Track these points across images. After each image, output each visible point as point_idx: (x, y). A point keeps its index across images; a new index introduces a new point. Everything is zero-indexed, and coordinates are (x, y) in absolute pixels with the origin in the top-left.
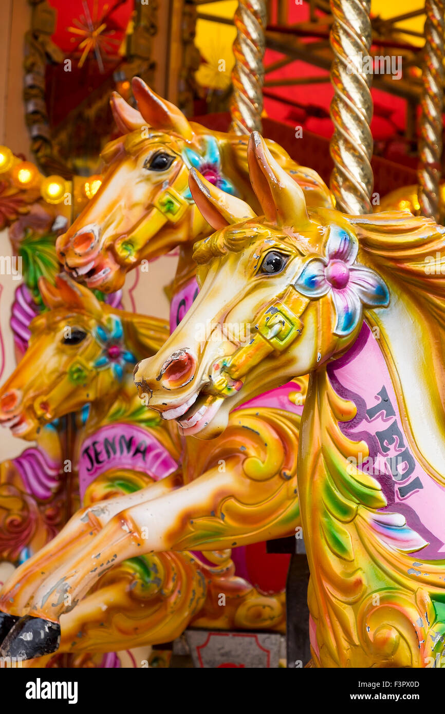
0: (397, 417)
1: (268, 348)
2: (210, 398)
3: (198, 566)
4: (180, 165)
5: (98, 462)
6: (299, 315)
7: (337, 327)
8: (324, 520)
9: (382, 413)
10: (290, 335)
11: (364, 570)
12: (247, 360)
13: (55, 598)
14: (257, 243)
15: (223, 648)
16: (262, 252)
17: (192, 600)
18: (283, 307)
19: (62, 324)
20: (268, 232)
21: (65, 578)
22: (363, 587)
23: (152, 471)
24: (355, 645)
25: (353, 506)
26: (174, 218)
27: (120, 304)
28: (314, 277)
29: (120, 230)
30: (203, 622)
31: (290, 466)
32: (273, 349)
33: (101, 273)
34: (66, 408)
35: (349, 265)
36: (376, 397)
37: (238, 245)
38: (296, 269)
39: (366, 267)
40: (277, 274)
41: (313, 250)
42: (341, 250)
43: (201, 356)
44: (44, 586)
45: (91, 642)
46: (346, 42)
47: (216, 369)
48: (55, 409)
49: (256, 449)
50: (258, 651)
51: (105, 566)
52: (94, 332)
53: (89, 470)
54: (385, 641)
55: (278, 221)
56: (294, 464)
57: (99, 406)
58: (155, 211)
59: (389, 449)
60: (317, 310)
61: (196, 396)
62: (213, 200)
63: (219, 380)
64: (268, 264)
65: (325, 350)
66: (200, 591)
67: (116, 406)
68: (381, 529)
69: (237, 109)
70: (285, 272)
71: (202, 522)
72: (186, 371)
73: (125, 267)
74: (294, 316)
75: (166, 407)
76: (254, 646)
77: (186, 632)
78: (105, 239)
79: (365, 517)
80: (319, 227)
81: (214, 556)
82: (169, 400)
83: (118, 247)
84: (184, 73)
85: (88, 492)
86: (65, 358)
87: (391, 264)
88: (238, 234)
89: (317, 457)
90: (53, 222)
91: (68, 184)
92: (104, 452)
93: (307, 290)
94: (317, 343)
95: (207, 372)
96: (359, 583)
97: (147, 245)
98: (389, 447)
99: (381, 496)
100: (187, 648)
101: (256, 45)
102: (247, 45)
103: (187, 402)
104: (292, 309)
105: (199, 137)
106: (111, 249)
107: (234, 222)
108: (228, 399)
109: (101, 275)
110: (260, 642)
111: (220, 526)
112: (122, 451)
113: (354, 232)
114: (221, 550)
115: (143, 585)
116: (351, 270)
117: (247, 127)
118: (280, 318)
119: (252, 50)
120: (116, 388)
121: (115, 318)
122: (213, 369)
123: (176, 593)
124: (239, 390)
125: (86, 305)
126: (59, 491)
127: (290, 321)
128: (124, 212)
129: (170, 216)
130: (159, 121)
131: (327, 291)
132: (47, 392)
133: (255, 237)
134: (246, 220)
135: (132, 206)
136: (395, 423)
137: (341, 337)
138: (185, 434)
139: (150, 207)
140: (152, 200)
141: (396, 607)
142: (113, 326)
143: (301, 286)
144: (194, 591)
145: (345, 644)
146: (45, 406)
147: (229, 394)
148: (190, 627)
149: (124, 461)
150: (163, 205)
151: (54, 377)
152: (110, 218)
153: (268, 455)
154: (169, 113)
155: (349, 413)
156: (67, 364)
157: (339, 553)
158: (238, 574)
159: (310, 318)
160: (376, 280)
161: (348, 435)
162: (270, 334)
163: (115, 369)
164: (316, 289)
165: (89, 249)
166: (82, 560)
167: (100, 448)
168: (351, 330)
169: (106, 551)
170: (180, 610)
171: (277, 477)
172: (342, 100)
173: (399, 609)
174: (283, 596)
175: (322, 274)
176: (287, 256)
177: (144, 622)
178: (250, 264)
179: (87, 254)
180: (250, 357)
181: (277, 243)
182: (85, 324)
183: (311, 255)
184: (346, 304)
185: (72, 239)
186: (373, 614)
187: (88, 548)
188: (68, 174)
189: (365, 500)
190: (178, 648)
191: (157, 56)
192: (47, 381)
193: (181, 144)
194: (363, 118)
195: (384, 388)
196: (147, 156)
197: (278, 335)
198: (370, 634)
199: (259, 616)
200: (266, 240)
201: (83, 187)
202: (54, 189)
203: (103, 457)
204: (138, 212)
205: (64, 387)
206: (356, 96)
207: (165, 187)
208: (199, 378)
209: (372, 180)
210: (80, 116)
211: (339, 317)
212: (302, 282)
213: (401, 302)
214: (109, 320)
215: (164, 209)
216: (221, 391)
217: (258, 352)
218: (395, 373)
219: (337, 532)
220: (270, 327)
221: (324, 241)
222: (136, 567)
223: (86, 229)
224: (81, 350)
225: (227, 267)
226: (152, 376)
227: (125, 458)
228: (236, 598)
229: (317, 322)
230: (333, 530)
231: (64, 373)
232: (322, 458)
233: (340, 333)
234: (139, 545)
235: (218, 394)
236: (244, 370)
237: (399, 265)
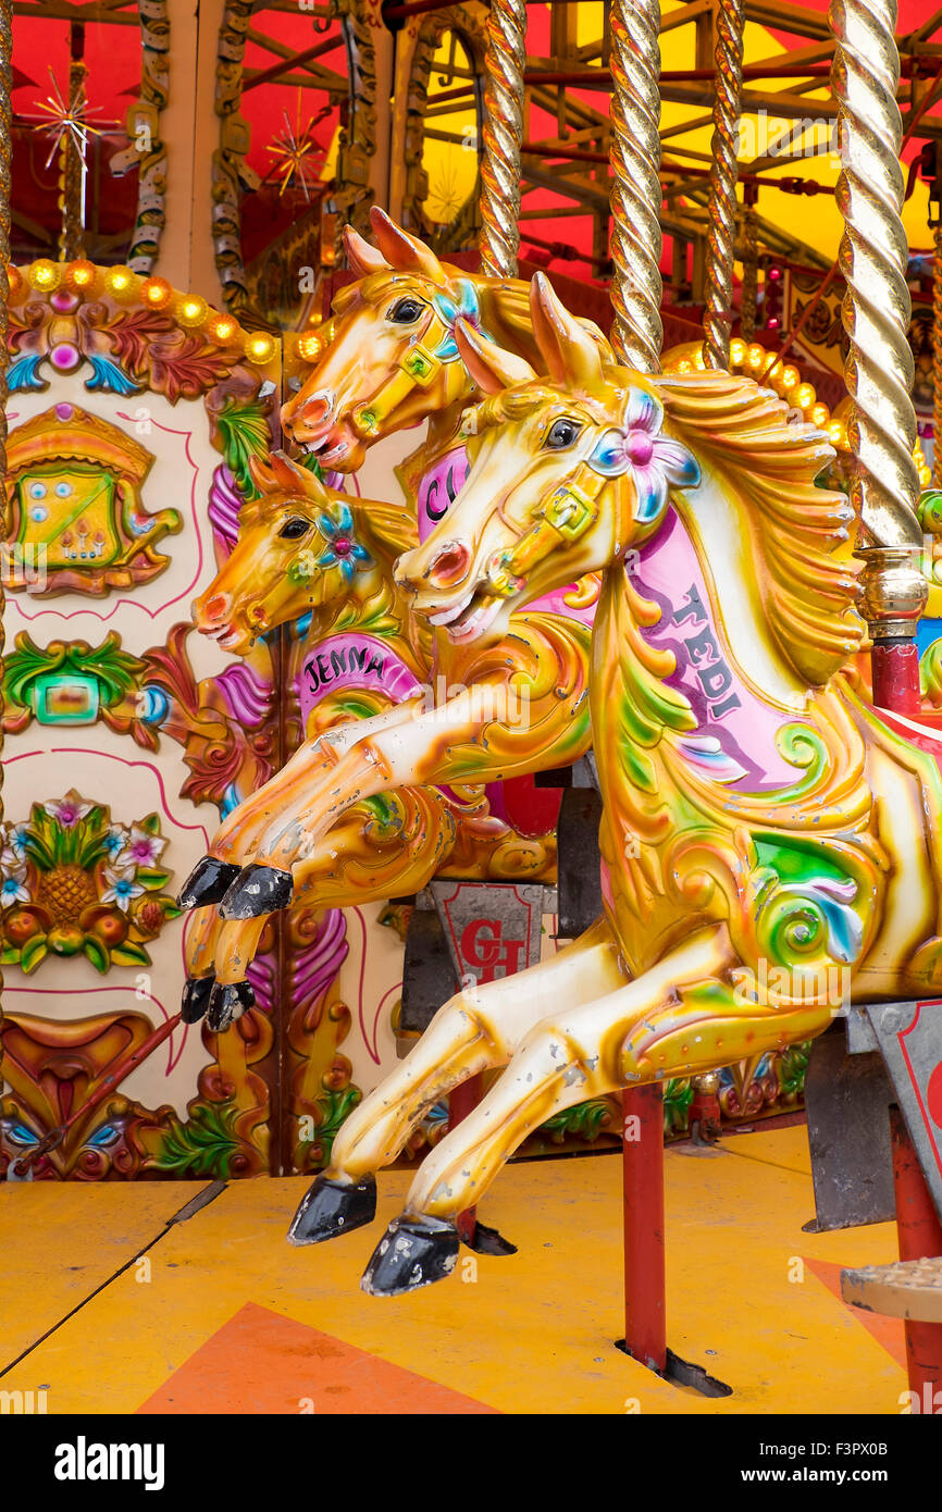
0: (709, 621)
1: (557, 538)
2: (487, 599)
3: (446, 805)
4: (430, 315)
5: (324, 680)
6: (594, 497)
7: (639, 511)
8: (622, 745)
9: (692, 617)
10: (583, 523)
11: (670, 805)
12: (531, 552)
13: (286, 843)
14: (543, 410)
15: (475, 901)
16: (548, 421)
17: (439, 844)
18: (575, 488)
19: (280, 513)
20: (556, 396)
21: (299, 819)
22: (670, 826)
23: (390, 691)
24: (660, 895)
25: (657, 728)
26: (425, 382)
27: (341, 487)
28: (610, 451)
29: (358, 396)
30: (451, 871)
31: (566, 682)
32: (562, 539)
33: (336, 449)
34: (284, 616)
35: (652, 437)
36: (684, 597)
37: (519, 412)
38: (590, 442)
39: (672, 438)
40: (567, 447)
41: (609, 418)
42: (643, 417)
43: (476, 548)
44: (272, 829)
45: (317, 897)
46: (629, 161)
47: (495, 563)
48: (271, 617)
49: (524, 661)
50: (517, 905)
51: (346, 804)
52: (318, 521)
53: (312, 690)
54: (697, 890)
55: (566, 383)
56: (571, 679)
57: (324, 612)
58: (401, 371)
59: (700, 660)
60: (614, 492)
61: (471, 597)
62: (486, 358)
63: (498, 577)
64: (556, 435)
65: (624, 540)
66: (448, 833)
67: (345, 612)
68: (691, 756)
69: (488, 246)
70: (576, 445)
71: (460, 750)
72: (458, 566)
73: (365, 442)
74: (588, 499)
75: (435, 610)
76: (513, 896)
77: (432, 883)
78: (341, 407)
79: (671, 741)
80: (616, 390)
81: (465, 792)
82: (438, 601)
83: (357, 417)
84: (409, 204)
85: (312, 716)
86: (283, 555)
87: (703, 435)
88: (519, 399)
89: (613, 670)
90: (259, 389)
91: (277, 341)
92: (331, 667)
93: (604, 467)
94: (614, 532)
95: (483, 568)
96: (664, 821)
97: (391, 414)
98: (700, 657)
99: (692, 716)
100: (433, 902)
101: (510, 166)
102: (500, 165)
103: (460, 604)
104: (585, 490)
105: (454, 280)
106: (347, 419)
107: (511, 385)
108: (508, 600)
109: (335, 452)
110: (519, 893)
111: (482, 754)
112: (353, 668)
113: (658, 396)
114: (473, 786)
115: (380, 827)
116: (655, 442)
117: (500, 268)
118: (572, 501)
119: (505, 173)
120: (345, 589)
121: (343, 505)
122: (492, 565)
123: (420, 836)
124: (522, 589)
125: (307, 489)
126: (271, 717)
127: (583, 505)
128: (363, 373)
129: (419, 378)
130: (404, 261)
131: (627, 468)
132: (262, 596)
133: (541, 402)
134: (526, 382)
135: (372, 367)
136: (708, 628)
137: (643, 524)
138: (457, 643)
139: (394, 368)
140: (397, 360)
141: (710, 849)
142: (341, 512)
143: (595, 462)
144: (441, 834)
145: (647, 893)
146: (259, 612)
147: (510, 594)
148: (435, 878)
149: (355, 678)
150: (411, 365)
151: (270, 577)
152: (347, 381)
153: (539, 670)
154: (416, 251)
155: (652, 616)
156: (285, 561)
157: (640, 785)
158: (492, 814)
159: (607, 501)
160: (684, 454)
161: (650, 642)
162: (559, 521)
163: (344, 567)
164: (614, 466)
165: (322, 419)
166: (317, 797)
167: (326, 663)
168: (655, 515)
169: (347, 786)
170: (424, 857)
171: (550, 695)
172: (624, 233)
173: (714, 851)
174: (552, 838)
175: (620, 447)
176: (579, 426)
177: (381, 871)
178: (534, 436)
179: (319, 426)
180: (536, 549)
181: (566, 410)
182: (307, 512)
183: (608, 424)
184: (648, 484)
185: (301, 408)
186: (684, 856)
187: (325, 783)
188: (275, 330)
189: (671, 721)
190: (421, 903)
191: (375, 182)
192: (262, 583)
193: (431, 289)
194: (650, 256)
195: (694, 585)
196: (391, 304)
197: (568, 523)
198: (679, 880)
199: (518, 863)
200: (553, 407)
201: (295, 344)
202: (259, 346)
203: (331, 673)
204: (380, 374)
205: (283, 589)
206: (643, 229)
207: (413, 342)
208: (475, 574)
209: (661, 333)
210: (274, 258)
211: (641, 499)
212: (597, 457)
213: (714, 481)
214: (336, 506)
215: (412, 370)
216: (500, 591)
217: (545, 543)
218: (706, 564)
219: (639, 760)
220: (560, 512)
221: (622, 406)
222: (372, 806)
223: (318, 395)
224: (302, 544)
225: (506, 439)
226: (417, 572)
227: (357, 675)
228: (492, 841)
229: (615, 506)
230: (633, 758)
231: (283, 573)
232: (619, 671)
233: (643, 519)
234: (386, 778)
235: (497, 594)
236: (528, 565)
237: (713, 436)
